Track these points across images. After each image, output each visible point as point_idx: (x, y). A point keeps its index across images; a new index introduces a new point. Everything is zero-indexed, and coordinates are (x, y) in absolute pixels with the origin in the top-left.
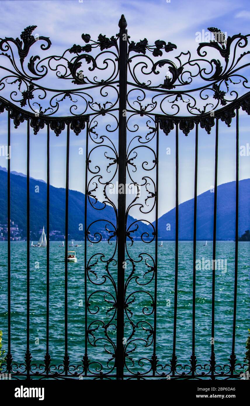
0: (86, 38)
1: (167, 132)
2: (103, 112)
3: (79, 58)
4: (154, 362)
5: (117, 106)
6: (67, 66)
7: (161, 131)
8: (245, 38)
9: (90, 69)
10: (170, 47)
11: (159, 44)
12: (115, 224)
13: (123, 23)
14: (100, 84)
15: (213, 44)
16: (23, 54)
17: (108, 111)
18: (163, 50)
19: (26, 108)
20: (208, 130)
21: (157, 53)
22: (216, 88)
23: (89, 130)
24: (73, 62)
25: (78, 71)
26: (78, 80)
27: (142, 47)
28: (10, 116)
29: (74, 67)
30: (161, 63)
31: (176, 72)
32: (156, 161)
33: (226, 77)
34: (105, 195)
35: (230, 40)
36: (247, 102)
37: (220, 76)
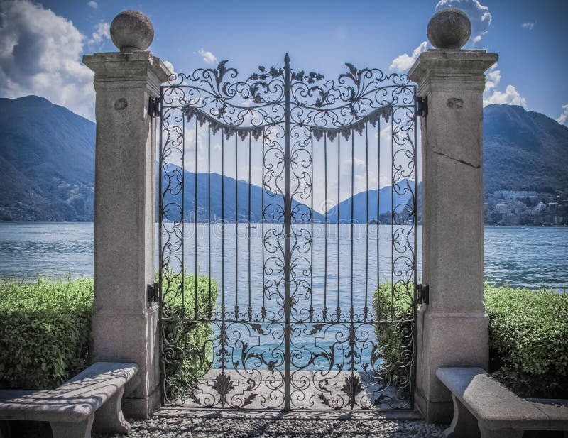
0: (262, 69)
1: (318, 139)
2: (274, 124)
3: (258, 84)
4: (311, 311)
5: (284, 119)
6: (249, 90)
7: (314, 138)
8: (370, 71)
9: (265, 92)
10: (320, 77)
11: (312, 75)
12: (283, 207)
13: (287, 59)
14: (272, 103)
15: (348, 75)
16: (219, 80)
17: (277, 123)
18: (315, 79)
19: (221, 120)
20: (347, 138)
21: (311, 81)
22: (351, 107)
24: (253, 87)
25: (257, 93)
26: (258, 100)
27: (300, 76)
28: (210, 126)
30: (314, 89)
31: (324, 95)
32: (311, 161)
33: (358, 99)
34: (276, 185)
35: (360, 73)
36: (373, 118)
37: (354, 99)
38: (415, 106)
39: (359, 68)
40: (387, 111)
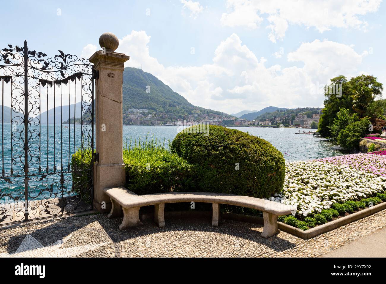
0: (10, 46)
1: (44, 85)
2: (18, 76)
3: (7, 53)
5: (24, 74)
6: (2, 56)
7: (41, 85)
8: (70, 55)
9: (12, 58)
10: (44, 55)
11: (40, 53)
12: (24, 118)
13: (25, 43)
14: (16, 65)
15: (60, 56)
17: (20, 75)
18: (42, 56)
20: (59, 86)
21: (39, 56)
22: (61, 72)
23: (12, 82)
24: (5, 55)
25: (7, 58)
26: (8, 62)
27: (33, 53)
29: (5, 57)
30: (41, 60)
31: (47, 64)
32: (40, 96)
33: (65, 68)
34: (19, 107)
35: (66, 56)
36: (72, 78)
37: (63, 68)
38: (93, 74)
39: (65, 54)
40: (79, 75)
